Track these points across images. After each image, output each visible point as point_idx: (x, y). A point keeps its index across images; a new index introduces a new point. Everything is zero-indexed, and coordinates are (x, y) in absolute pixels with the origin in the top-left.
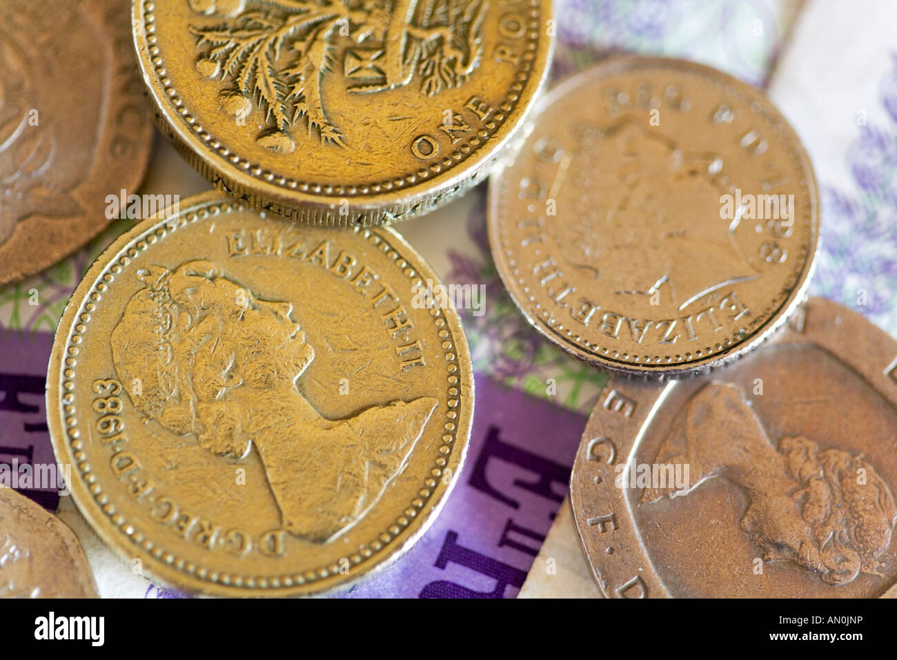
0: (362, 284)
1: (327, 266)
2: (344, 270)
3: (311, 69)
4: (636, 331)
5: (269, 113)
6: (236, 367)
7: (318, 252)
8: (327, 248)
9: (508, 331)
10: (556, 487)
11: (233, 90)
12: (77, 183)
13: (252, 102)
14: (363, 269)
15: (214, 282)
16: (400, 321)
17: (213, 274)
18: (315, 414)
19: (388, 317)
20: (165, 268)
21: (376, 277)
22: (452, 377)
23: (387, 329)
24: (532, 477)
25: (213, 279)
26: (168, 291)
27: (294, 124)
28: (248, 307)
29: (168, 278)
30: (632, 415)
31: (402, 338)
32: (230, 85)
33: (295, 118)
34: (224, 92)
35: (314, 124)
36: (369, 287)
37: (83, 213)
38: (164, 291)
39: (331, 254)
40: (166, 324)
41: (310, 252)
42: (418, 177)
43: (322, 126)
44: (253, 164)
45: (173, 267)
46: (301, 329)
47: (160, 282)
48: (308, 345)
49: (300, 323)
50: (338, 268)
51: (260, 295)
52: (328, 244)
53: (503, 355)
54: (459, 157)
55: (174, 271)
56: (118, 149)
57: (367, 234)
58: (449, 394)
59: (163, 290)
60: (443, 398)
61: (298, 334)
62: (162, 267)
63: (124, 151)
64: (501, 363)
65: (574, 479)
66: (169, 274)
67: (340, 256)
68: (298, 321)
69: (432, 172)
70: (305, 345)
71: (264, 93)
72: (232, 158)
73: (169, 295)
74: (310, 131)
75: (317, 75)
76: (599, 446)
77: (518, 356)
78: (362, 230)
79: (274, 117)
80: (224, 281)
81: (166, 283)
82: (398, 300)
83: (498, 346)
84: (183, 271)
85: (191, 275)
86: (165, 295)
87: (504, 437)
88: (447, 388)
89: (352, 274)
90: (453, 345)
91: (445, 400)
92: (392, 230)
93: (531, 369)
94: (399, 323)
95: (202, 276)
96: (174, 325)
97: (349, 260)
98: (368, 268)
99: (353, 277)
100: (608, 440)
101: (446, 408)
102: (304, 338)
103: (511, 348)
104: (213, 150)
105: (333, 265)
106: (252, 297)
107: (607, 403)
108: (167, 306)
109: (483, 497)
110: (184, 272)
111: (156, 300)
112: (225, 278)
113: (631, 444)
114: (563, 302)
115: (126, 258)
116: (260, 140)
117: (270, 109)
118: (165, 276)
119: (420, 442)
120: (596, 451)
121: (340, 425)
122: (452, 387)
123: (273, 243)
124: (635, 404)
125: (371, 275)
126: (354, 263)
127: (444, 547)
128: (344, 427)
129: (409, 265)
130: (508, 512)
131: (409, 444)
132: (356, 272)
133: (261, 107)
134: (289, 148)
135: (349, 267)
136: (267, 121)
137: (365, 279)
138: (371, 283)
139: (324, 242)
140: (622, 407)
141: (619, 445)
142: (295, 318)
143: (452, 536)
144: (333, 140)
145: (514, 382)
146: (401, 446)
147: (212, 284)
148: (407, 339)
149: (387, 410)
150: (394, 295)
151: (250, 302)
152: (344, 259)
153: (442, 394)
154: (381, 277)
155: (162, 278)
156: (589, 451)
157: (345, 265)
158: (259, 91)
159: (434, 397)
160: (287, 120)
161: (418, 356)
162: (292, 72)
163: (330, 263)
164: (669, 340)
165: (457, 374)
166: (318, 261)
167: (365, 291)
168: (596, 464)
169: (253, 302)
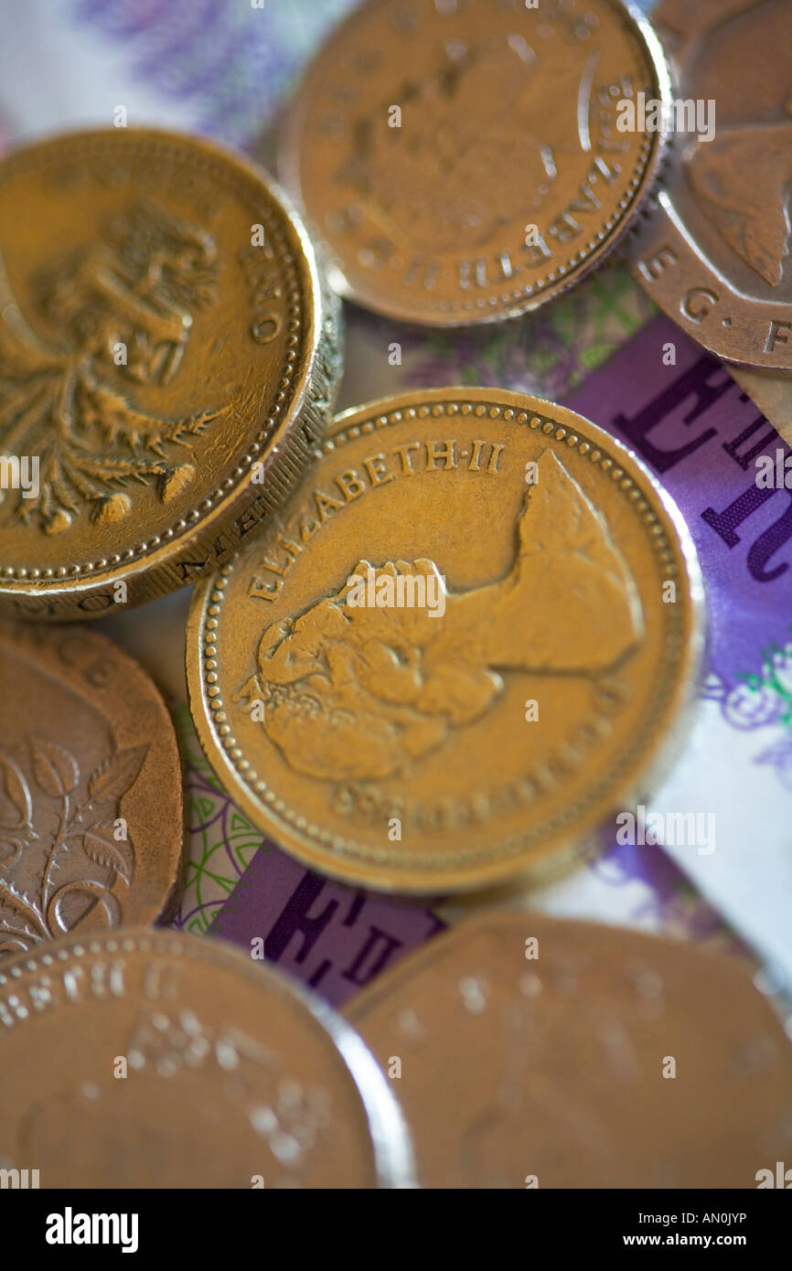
0: (382, 475)
1: (342, 503)
2: (355, 487)
3: (121, 416)
4: (586, 206)
5: (142, 479)
6: (398, 650)
7: (321, 506)
8: (323, 495)
9: (519, 358)
10: (715, 381)
11: (95, 506)
12: (112, 742)
13: (119, 492)
14: (365, 467)
15: (294, 632)
16: (442, 451)
17: (284, 630)
18: (495, 587)
19: (432, 461)
20: (250, 678)
21: (381, 456)
22: (532, 422)
23: (444, 470)
24: (691, 402)
25: (290, 631)
26: (277, 685)
27: (167, 457)
28: (341, 607)
29: (263, 679)
30: (675, 256)
31: (462, 458)
32: (89, 507)
33: (161, 453)
34: (93, 517)
35: (178, 436)
36: (387, 469)
37: (147, 747)
38: (275, 690)
39: (330, 493)
40: (311, 704)
41: (317, 516)
42: (293, 348)
43: (184, 428)
44: (185, 516)
45: (255, 669)
46: (394, 562)
47: (262, 690)
48: (416, 561)
49: (387, 560)
50: (350, 494)
51: (334, 589)
52: (318, 492)
53: (543, 376)
54: (296, 297)
55: (260, 669)
56: (98, 678)
57: (330, 445)
58: (548, 434)
59: (273, 691)
60: (549, 443)
61: (399, 567)
62: (247, 681)
63: (104, 674)
64: (550, 382)
65: (712, 347)
66: (259, 677)
67: (338, 485)
68: (384, 560)
69: (296, 330)
70: (414, 564)
71: (117, 474)
72: (167, 537)
73: (282, 686)
74: (183, 443)
75: (131, 414)
76: (692, 305)
77: (551, 361)
78: (323, 448)
79: (149, 475)
80: (298, 621)
81: (267, 684)
82: (418, 445)
83: (530, 377)
84: (264, 659)
85: (274, 653)
86: (280, 691)
87: (631, 412)
88: (540, 434)
89: (365, 481)
90: (499, 406)
91: (552, 441)
92: (338, 418)
93: (573, 352)
94: (444, 454)
95: (282, 641)
96: (317, 696)
97: (348, 477)
98: (368, 460)
99: (368, 480)
100: (691, 294)
101: (562, 444)
102: (407, 564)
103: (539, 363)
104: (148, 554)
105: (344, 497)
106: (332, 599)
107: (648, 277)
108: (293, 694)
109: (684, 464)
110: (266, 659)
111: (279, 702)
112: (296, 619)
113: (706, 271)
114: (514, 271)
115: (218, 715)
116: (165, 500)
117: (137, 476)
118: (260, 681)
119: (584, 488)
120: (695, 311)
121: (519, 568)
122: (542, 427)
123: (288, 550)
124: (668, 249)
125: (377, 461)
126: (354, 473)
127: (716, 529)
128: (525, 564)
129: (388, 414)
130: (715, 444)
131: (579, 500)
132: (364, 475)
133: (130, 485)
134: (189, 472)
135: (355, 480)
136: (147, 484)
137: (377, 469)
138: (384, 465)
139: (314, 495)
140: (663, 263)
141: (701, 284)
142: (379, 563)
143: (708, 516)
144: (206, 422)
145: (577, 377)
146: (578, 511)
147: (295, 636)
148: (466, 453)
149: (531, 507)
150: (411, 445)
151: (336, 603)
152: (343, 482)
153: (544, 441)
154: (383, 451)
155: (260, 686)
156: (690, 319)
157: (351, 483)
158: (113, 480)
159: (543, 451)
160: (157, 463)
161: (490, 449)
162: (113, 437)
163: (340, 499)
164: (613, 172)
165: (532, 415)
166: (332, 511)
167: (390, 476)
168: (709, 317)
169: (338, 600)
